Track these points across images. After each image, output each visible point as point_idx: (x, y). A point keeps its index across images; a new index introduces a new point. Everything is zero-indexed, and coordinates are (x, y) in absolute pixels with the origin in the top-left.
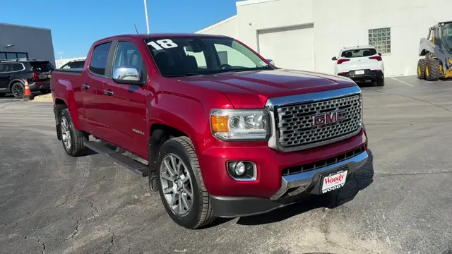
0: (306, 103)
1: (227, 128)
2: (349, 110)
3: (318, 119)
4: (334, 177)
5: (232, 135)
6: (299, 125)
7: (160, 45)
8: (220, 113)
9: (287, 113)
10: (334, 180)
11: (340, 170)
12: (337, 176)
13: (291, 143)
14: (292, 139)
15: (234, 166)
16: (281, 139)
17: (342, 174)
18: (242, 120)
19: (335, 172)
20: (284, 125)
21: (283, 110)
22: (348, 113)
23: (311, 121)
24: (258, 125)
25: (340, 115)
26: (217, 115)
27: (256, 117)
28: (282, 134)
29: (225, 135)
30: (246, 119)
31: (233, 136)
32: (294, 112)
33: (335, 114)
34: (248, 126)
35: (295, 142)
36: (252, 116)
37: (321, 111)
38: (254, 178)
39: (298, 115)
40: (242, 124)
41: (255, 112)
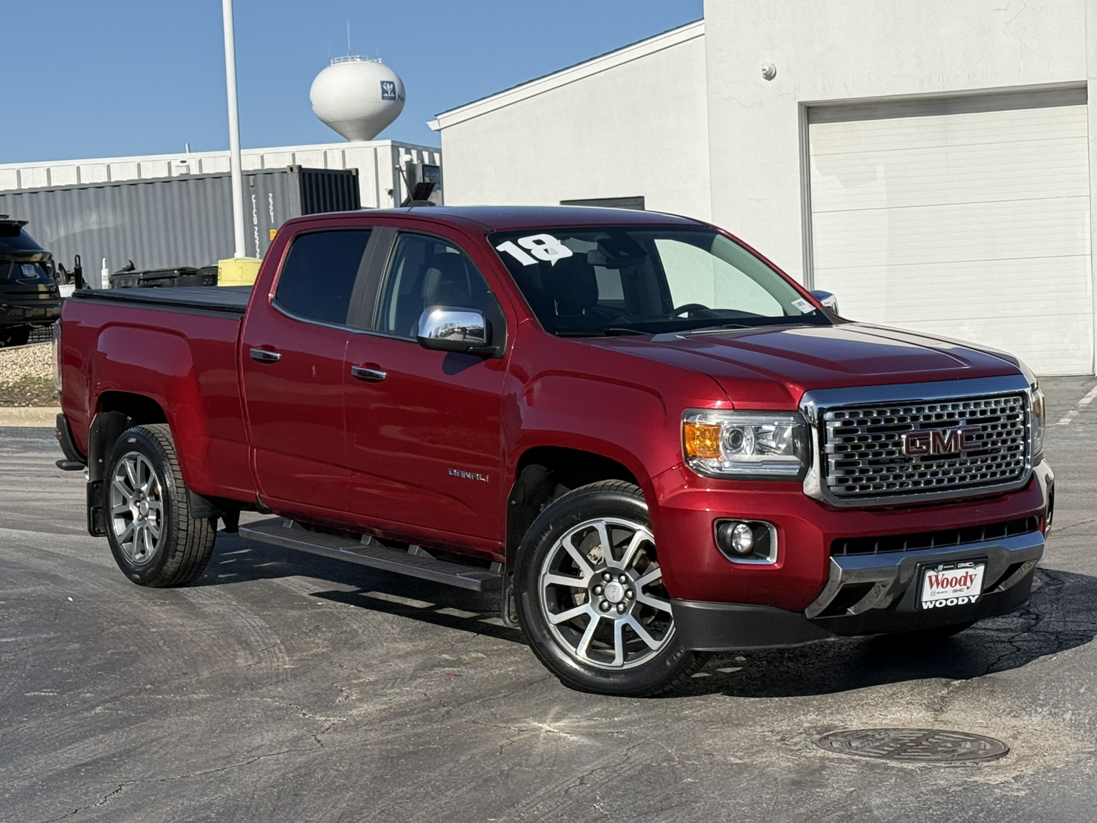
0: (887, 405)
1: (717, 450)
2: (994, 427)
3: (913, 443)
4: (950, 574)
5: (727, 464)
6: (870, 452)
7: (528, 252)
8: (705, 417)
9: (845, 423)
10: (950, 583)
11: (965, 561)
12: (959, 573)
13: (854, 488)
14: (856, 480)
15: (730, 531)
16: (831, 479)
17: (971, 571)
18: (749, 435)
19: (952, 563)
20: (838, 449)
21: (838, 416)
22: (990, 436)
23: (898, 444)
24: (783, 446)
25: (969, 438)
26: (698, 422)
27: (781, 429)
28: (832, 468)
29: (711, 465)
30: (758, 433)
31: (728, 467)
32: (861, 422)
33: (954, 434)
34: (761, 450)
35: (862, 488)
36: (772, 428)
37: (923, 426)
38: (772, 560)
39: (870, 430)
40: (747, 444)
41: (777, 420)
